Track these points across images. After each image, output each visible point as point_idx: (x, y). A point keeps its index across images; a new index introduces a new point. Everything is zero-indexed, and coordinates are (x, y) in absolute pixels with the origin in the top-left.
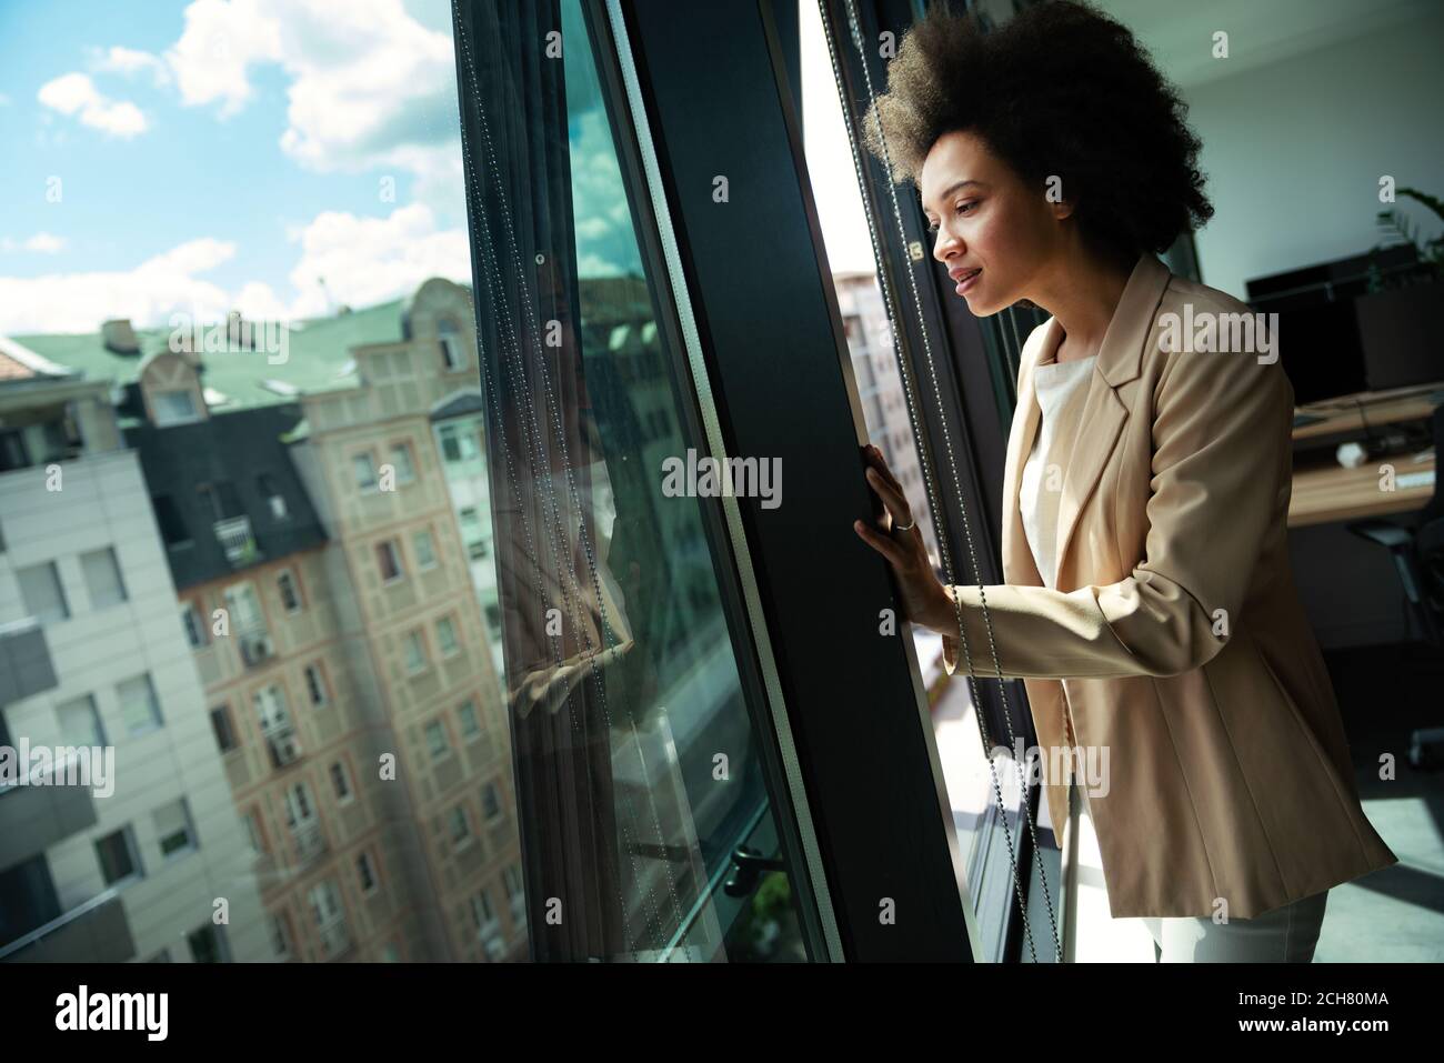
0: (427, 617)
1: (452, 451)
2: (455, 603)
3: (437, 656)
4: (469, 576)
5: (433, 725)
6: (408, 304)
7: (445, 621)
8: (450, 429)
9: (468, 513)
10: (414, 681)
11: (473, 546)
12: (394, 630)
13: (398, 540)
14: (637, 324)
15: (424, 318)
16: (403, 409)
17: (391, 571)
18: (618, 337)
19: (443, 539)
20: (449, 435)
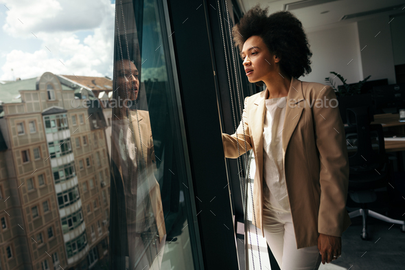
0: (35, 174)
1: (48, 125)
2: (45, 171)
3: (38, 186)
4: (50, 162)
5: (34, 208)
6: (39, 79)
7: (41, 176)
8: (48, 118)
9: (51, 143)
10: (29, 194)
11: (52, 154)
12: (25, 177)
13: (29, 150)
14: (107, 92)
15: (42, 84)
16: (34, 111)
17: (25, 159)
18: (101, 95)
19: (43, 151)
20: (47, 120)
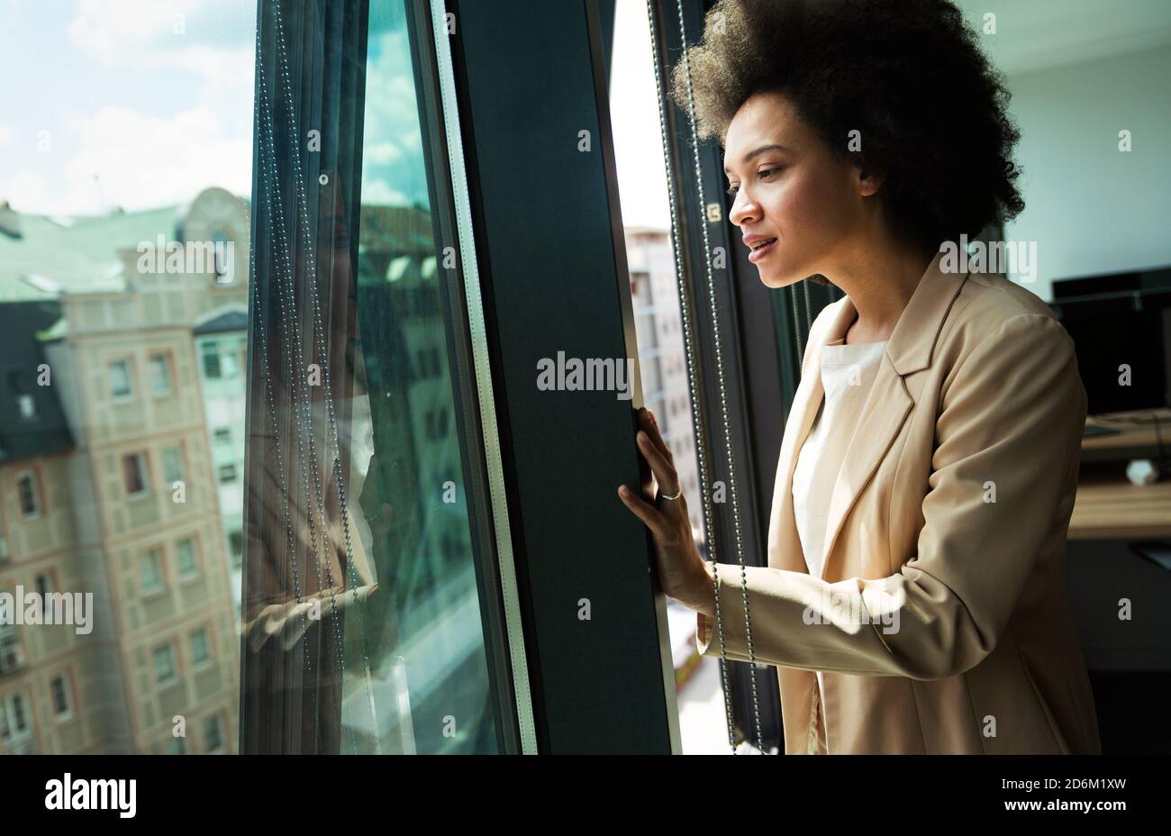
0: (168, 537)
1: (213, 367)
2: (198, 525)
3: (175, 578)
4: (216, 498)
5: (162, 649)
6: (183, 211)
7: (186, 543)
8: (213, 344)
9: (222, 434)
10: (148, 602)
11: (224, 468)
12: (133, 547)
13: (146, 454)
14: (419, 257)
15: (196, 226)
16: (166, 319)
17: (136, 484)
18: (397, 269)
19: (193, 457)
20: (211, 351)
